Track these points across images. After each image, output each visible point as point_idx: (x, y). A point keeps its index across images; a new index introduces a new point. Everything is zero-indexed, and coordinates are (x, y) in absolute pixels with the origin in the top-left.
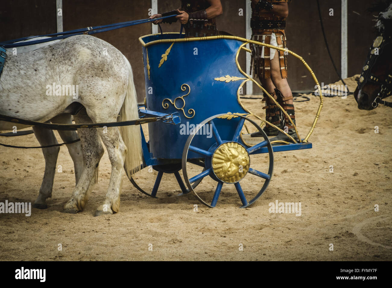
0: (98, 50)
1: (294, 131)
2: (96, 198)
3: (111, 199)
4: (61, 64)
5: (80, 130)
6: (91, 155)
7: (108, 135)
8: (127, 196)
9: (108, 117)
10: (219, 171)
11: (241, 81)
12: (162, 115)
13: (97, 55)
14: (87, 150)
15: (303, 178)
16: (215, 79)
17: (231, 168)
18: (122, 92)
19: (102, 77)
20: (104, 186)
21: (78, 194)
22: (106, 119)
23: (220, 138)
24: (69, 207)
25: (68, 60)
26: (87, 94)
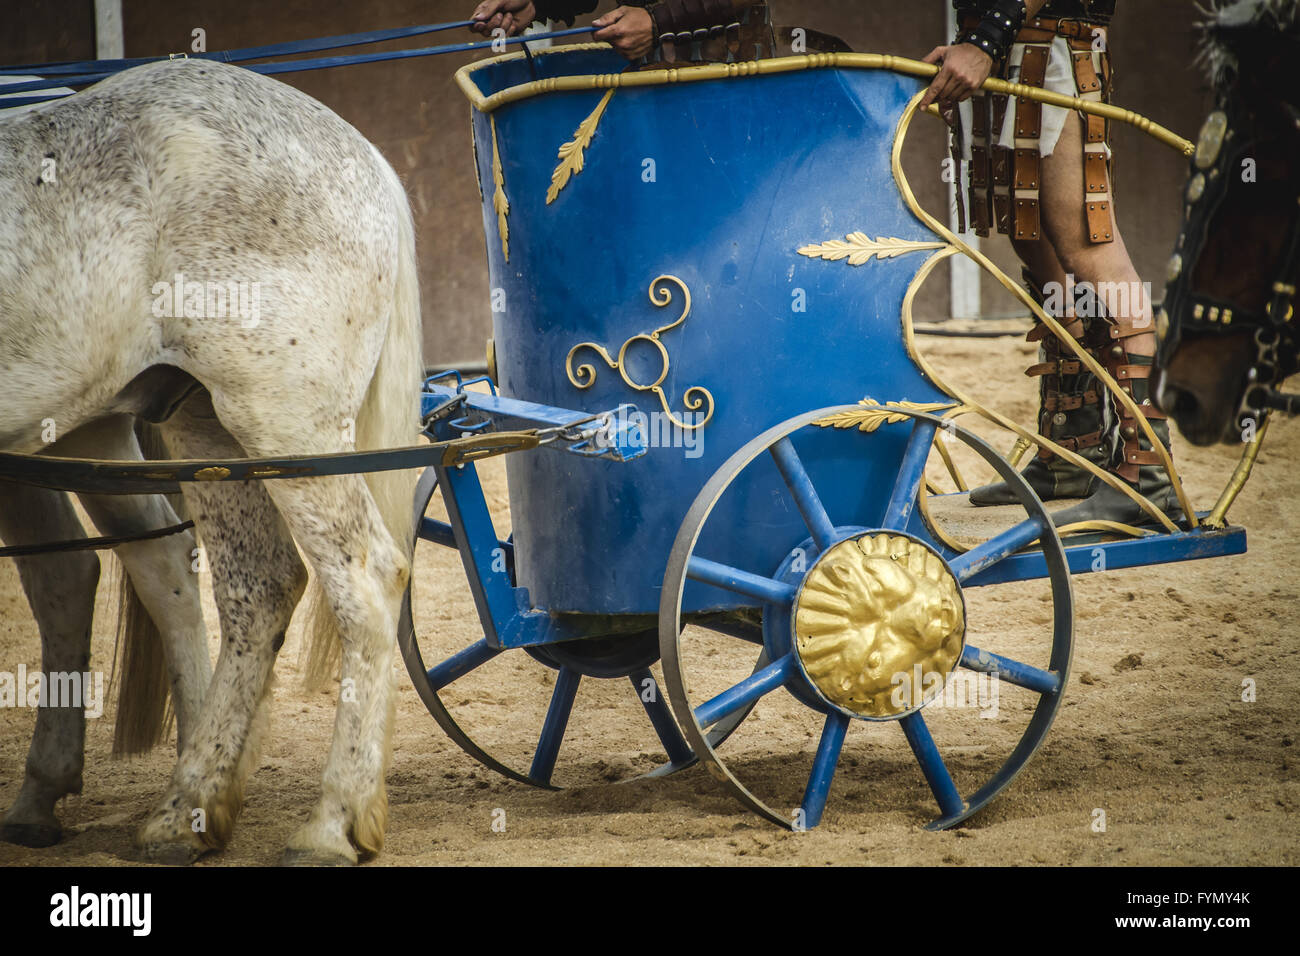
0: (251, 128)
1: (1163, 477)
2: (282, 791)
3: (346, 793)
4: (87, 196)
5: (195, 489)
6: (250, 598)
7: (316, 507)
8: (421, 781)
9: (310, 429)
10: (830, 667)
11: (918, 257)
12: (563, 418)
13: (248, 150)
14: (231, 577)
15: (1213, 693)
16: (803, 250)
17: (880, 651)
18: (371, 311)
19: (275, 253)
20: (317, 740)
21: (196, 773)
22: (305, 437)
23: (824, 516)
24: (162, 836)
25: (117, 180)
26: (213, 331)
